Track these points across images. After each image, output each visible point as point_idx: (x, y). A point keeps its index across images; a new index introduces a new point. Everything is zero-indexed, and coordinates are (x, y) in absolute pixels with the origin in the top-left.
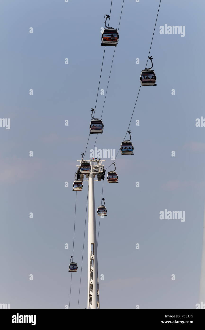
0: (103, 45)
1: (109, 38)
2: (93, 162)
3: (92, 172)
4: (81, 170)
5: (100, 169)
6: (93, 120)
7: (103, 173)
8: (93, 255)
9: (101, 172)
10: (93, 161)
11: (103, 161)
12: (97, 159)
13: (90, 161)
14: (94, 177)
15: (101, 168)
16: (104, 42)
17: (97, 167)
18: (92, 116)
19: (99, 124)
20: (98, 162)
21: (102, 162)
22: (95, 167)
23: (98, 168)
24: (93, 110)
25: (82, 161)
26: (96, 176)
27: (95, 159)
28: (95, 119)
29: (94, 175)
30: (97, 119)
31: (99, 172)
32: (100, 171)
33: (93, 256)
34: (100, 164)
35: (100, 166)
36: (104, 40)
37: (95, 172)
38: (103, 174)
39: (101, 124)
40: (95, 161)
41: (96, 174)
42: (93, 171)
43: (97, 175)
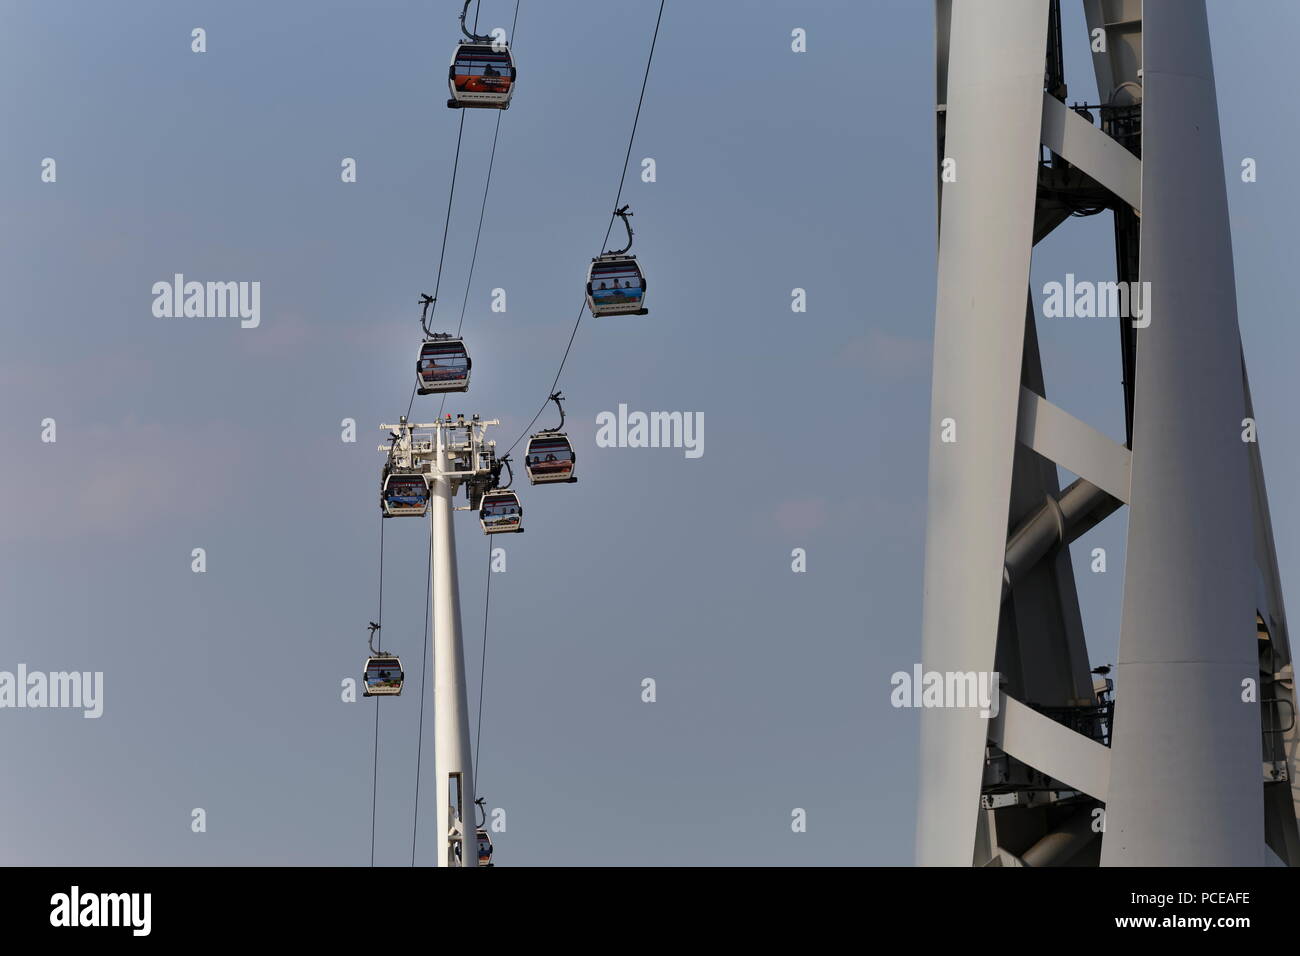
0: (453, 104)
1: (479, 81)
2: (448, 432)
3: (446, 471)
4: (389, 503)
5: (477, 459)
6: (430, 338)
7: (492, 476)
8: (460, 820)
9: (485, 469)
10: (448, 425)
11: (490, 423)
12: (462, 416)
13: (434, 425)
14: (454, 493)
15: (484, 456)
16: (460, 96)
17: (466, 449)
18: (424, 323)
19: (452, 355)
20: (469, 428)
21: (484, 430)
22: (457, 453)
23: (470, 453)
24: (429, 300)
25: (399, 426)
26: (462, 489)
27: (454, 417)
28: (436, 335)
29: (454, 483)
30: (445, 336)
31: (474, 472)
32: (479, 465)
33: (459, 826)
34: (477, 439)
35: (477, 447)
36: (460, 88)
37: (456, 470)
38: (489, 478)
39: (460, 355)
40: (456, 424)
41: (462, 480)
42: (448, 469)
43: (467, 486)
